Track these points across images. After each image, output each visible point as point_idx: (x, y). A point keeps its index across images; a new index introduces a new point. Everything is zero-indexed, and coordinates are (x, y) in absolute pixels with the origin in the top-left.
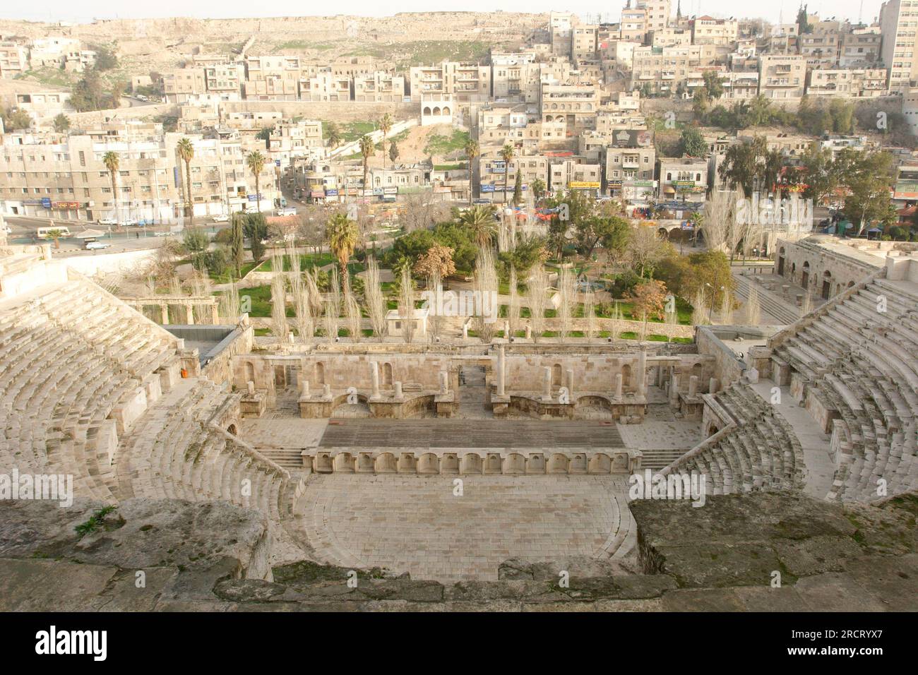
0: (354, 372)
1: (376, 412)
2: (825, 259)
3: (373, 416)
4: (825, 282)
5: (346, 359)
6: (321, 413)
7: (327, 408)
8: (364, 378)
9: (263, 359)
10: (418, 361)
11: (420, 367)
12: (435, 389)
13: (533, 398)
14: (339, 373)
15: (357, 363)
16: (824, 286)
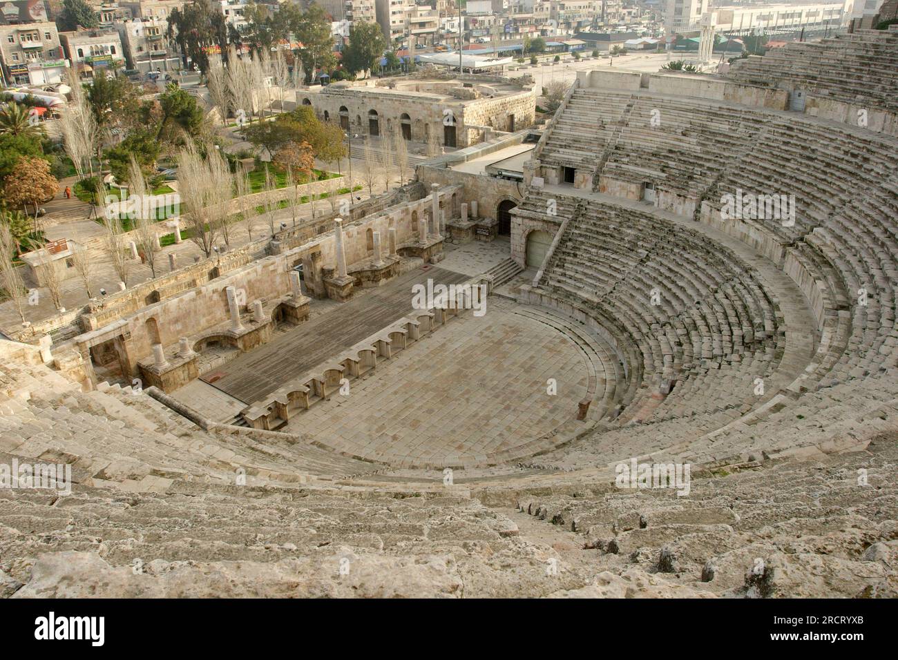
0: (192, 314)
1: (244, 346)
2: (365, 100)
3: (242, 352)
4: (371, 121)
5: (181, 301)
6: (186, 377)
7: (192, 367)
8: (204, 316)
9: (77, 344)
10: (256, 271)
11: (259, 277)
12: (275, 297)
13: (366, 268)
14: (176, 321)
15: (194, 300)
16: (370, 124)
